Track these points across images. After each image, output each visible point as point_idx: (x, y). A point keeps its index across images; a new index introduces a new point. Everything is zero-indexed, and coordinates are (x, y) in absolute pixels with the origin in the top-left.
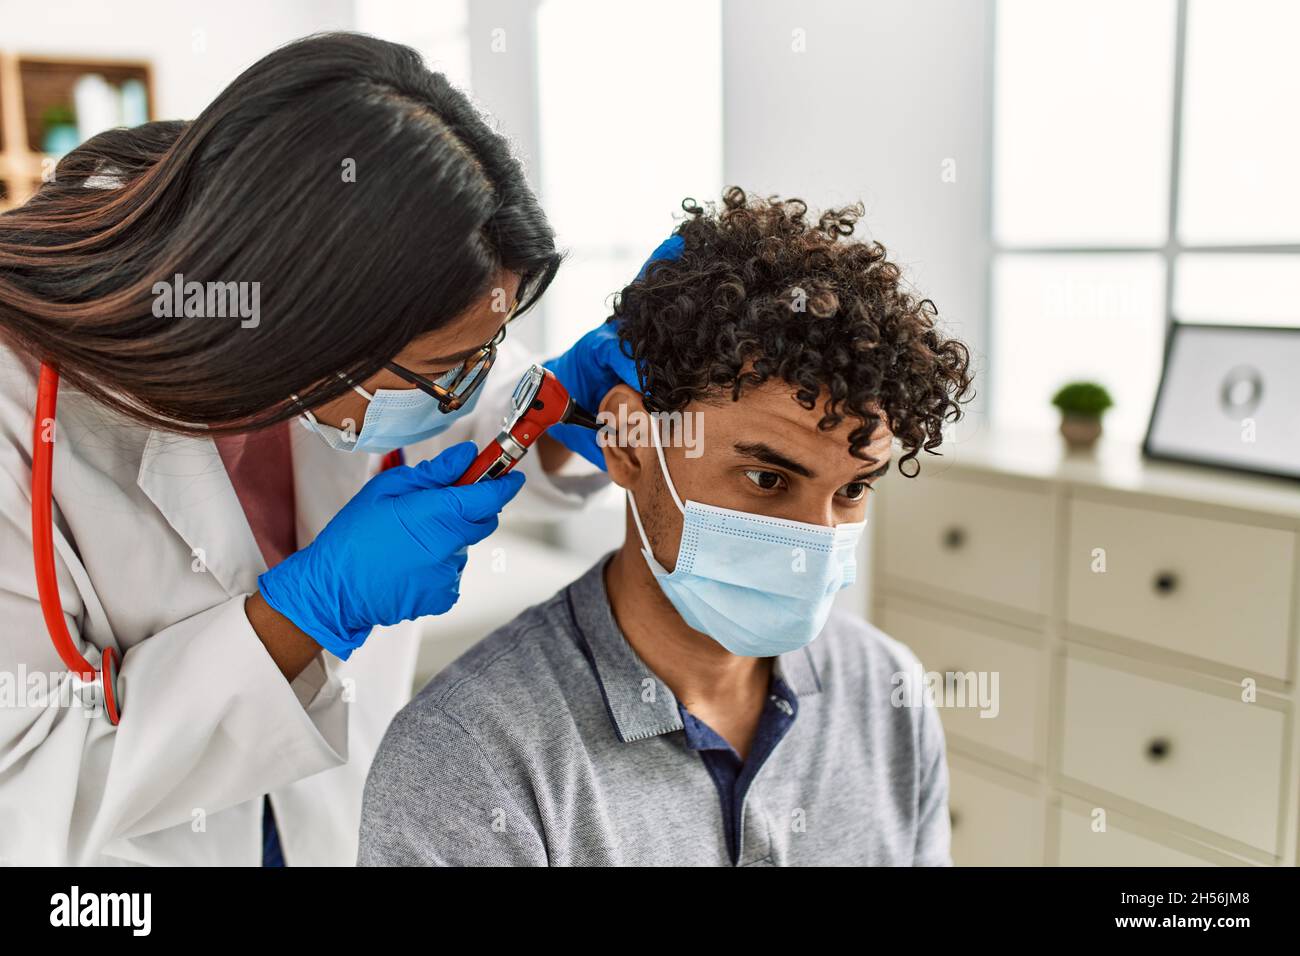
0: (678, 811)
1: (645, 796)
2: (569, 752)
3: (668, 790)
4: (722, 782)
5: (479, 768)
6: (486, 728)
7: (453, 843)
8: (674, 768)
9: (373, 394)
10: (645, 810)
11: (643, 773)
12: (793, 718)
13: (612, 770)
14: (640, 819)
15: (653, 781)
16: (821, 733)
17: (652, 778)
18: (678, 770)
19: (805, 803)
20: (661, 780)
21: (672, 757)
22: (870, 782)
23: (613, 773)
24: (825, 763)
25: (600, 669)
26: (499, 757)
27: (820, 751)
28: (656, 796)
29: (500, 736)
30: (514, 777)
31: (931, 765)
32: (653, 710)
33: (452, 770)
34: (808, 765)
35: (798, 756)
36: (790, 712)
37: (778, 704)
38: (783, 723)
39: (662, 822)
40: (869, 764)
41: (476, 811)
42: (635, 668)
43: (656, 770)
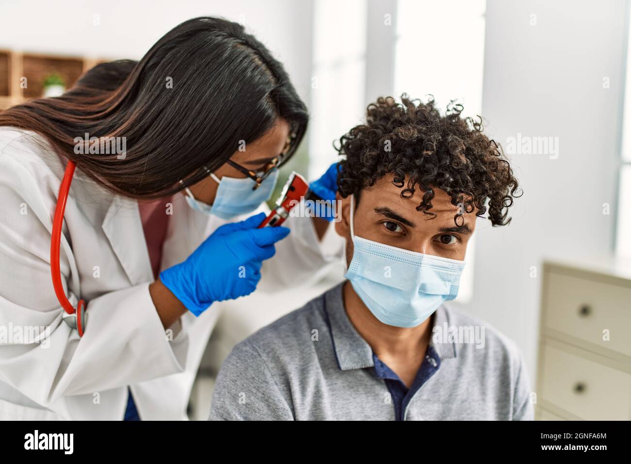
0: (370, 409)
1: (352, 399)
2: (312, 372)
3: (365, 399)
4: (396, 398)
5: (264, 373)
6: (271, 355)
7: (247, 409)
8: (369, 387)
9: (220, 179)
10: (351, 407)
11: (352, 387)
12: (437, 368)
13: (336, 384)
14: (348, 411)
15: (357, 392)
16: (456, 380)
17: (357, 391)
18: (371, 388)
19: (444, 416)
20: (362, 392)
21: (368, 380)
22: (483, 410)
23: (336, 386)
24: (457, 395)
25: (334, 332)
26: (275, 370)
27: (454, 389)
28: (358, 400)
29: (277, 360)
30: (282, 380)
31: (521, 405)
32: (359, 355)
33: (251, 373)
34: (447, 396)
35: (442, 390)
36: (435, 365)
37: (429, 360)
38: (430, 370)
39: (360, 414)
40: (484, 400)
41: (260, 395)
42: (352, 334)
43: (360, 387)
